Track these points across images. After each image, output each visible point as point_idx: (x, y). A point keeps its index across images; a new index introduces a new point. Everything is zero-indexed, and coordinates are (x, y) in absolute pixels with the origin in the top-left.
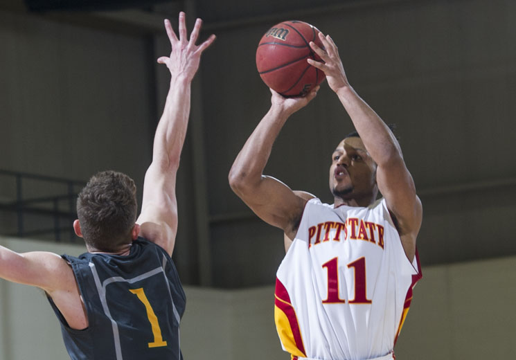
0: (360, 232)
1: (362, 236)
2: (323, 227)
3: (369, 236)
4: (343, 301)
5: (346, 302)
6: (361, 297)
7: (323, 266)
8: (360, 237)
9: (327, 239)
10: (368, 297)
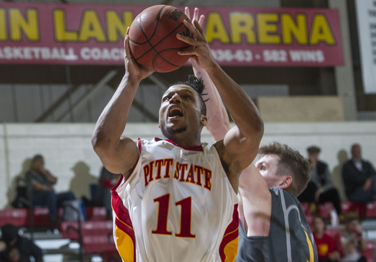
0: (189, 176)
1: (190, 179)
2: (154, 165)
3: (196, 180)
4: (170, 233)
5: (174, 234)
6: (186, 231)
7: (155, 200)
8: (187, 180)
9: (158, 177)
10: (192, 232)
